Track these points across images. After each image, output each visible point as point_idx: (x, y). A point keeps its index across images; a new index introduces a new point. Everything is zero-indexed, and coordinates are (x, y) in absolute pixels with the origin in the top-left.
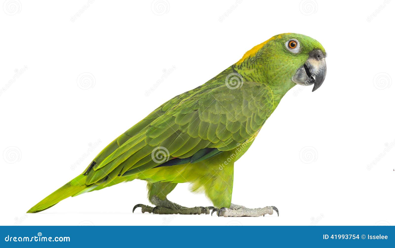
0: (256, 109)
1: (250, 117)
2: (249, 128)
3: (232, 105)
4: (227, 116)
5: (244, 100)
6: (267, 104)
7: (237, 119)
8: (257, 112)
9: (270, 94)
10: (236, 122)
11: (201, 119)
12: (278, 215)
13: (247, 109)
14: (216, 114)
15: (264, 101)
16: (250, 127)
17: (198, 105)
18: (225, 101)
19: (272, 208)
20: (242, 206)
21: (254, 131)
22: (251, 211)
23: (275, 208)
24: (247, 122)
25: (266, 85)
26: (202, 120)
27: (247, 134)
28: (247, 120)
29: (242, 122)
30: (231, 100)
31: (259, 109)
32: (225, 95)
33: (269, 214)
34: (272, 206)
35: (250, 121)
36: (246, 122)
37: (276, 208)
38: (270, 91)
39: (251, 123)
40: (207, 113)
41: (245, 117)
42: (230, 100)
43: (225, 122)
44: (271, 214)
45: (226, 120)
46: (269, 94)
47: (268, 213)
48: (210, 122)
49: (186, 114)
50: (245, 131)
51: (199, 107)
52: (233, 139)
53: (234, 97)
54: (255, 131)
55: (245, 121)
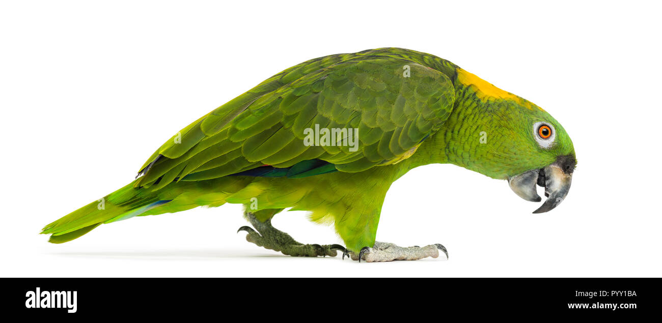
0: (416, 114)
1: (401, 126)
2: (396, 143)
3: (378, 99)
4: (363, 116)
5: (399, 96)
6: (438, 109)
7: (378, 124)
8: (416, 120)
9: (450, 95)
10: (376, 128)
11: (319, 110)
12: (448, 257)
13: (400, 110)
14: (345, 107)
15: (434, 104)
16: (398, 144)
17: (323, 84)
18: (369, 89)
19: (436, 247)
20: (392, 244)
21: (404, 149)
22: (405, 251)
23: (440, 247)
24: (394, 132)
25: (446, 79)
26: (320, 112)
27: (390, 151)
28: (396, 128)
29: (385, 131)
30: (378, 91)
31: (419, 117)
32: (372, 80)
33: (432, 257)
34: (436, 245)
35: (400, 132)
36: (392, 132)
37: (443, 246)
38: (451, 91)
39: (400, 137)
40: (331, 103)
41: (392, 124)
42: (376, 90)
43: (357, 124)
44: (435, 256)
45: (359, 122)
46: (447, 94)
47: (430, 256)
48: (332, 119)
49: (299, 97)
50: (388, 146)
51: (323, 89)
52: (363, 155)
53: (386, 87)
54: (406, 150)
55: (391, 130)
